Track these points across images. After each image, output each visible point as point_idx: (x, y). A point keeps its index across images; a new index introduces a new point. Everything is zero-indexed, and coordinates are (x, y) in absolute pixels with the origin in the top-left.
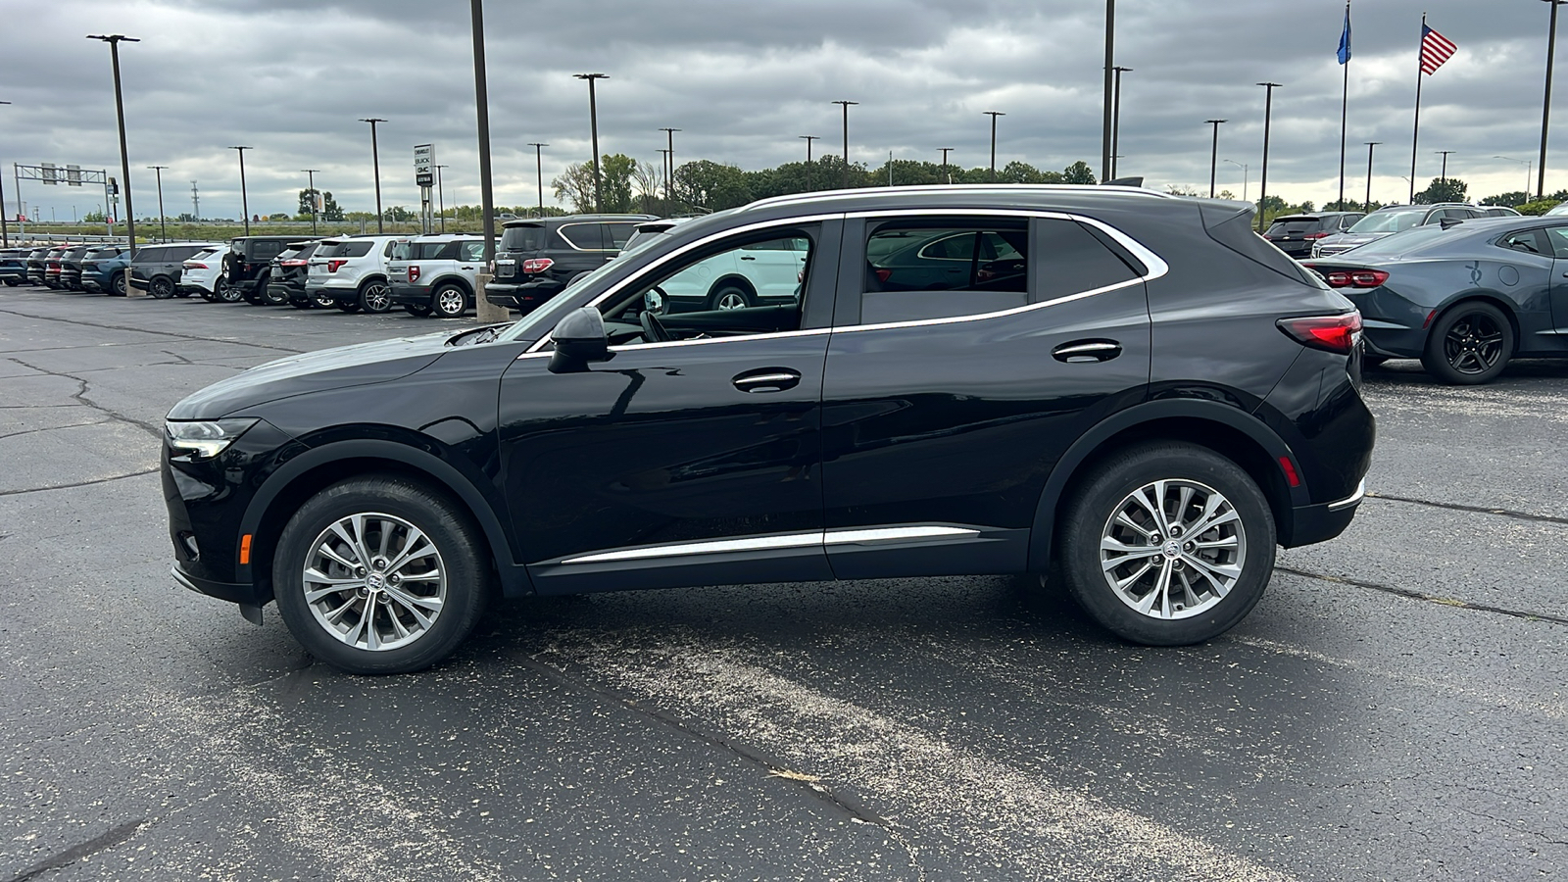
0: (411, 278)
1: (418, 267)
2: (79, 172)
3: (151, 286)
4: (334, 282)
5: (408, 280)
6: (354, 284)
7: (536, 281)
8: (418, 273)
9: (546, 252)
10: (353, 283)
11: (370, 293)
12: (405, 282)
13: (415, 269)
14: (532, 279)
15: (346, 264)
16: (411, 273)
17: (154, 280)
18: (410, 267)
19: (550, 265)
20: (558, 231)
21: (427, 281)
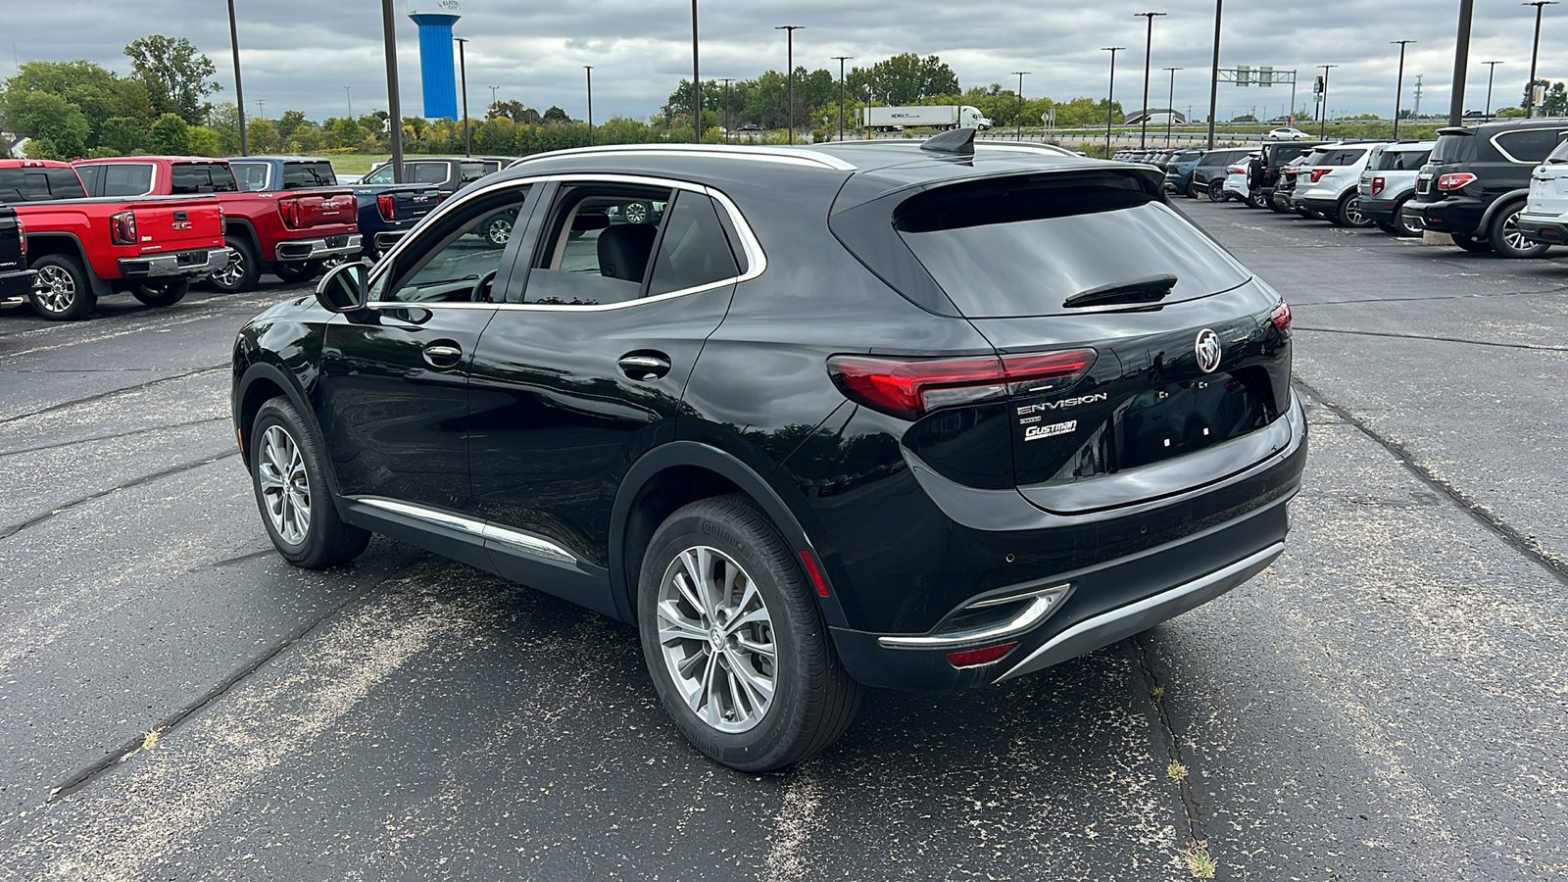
0: (1374, 191)
1: (1383, 179)
2: (1270, 73)
3: (1210, 190)
4: (1315, 193)
5: (1371, 193)
6: (1335, 196)
7: (1450, 200)
8: (1382, 185)
9: (1473, 165)
10: (1333, 194)
11: (1351, 205)
12: (1368, 195)
13: (1380, 181)
14: (1446, 197)
15: (1330, 174)
16: (1375, 185)
17: (1213, 183)
18: (1375, 179)
19: (1470, 180)
20: (1493, 140)
21: (1391, 194)
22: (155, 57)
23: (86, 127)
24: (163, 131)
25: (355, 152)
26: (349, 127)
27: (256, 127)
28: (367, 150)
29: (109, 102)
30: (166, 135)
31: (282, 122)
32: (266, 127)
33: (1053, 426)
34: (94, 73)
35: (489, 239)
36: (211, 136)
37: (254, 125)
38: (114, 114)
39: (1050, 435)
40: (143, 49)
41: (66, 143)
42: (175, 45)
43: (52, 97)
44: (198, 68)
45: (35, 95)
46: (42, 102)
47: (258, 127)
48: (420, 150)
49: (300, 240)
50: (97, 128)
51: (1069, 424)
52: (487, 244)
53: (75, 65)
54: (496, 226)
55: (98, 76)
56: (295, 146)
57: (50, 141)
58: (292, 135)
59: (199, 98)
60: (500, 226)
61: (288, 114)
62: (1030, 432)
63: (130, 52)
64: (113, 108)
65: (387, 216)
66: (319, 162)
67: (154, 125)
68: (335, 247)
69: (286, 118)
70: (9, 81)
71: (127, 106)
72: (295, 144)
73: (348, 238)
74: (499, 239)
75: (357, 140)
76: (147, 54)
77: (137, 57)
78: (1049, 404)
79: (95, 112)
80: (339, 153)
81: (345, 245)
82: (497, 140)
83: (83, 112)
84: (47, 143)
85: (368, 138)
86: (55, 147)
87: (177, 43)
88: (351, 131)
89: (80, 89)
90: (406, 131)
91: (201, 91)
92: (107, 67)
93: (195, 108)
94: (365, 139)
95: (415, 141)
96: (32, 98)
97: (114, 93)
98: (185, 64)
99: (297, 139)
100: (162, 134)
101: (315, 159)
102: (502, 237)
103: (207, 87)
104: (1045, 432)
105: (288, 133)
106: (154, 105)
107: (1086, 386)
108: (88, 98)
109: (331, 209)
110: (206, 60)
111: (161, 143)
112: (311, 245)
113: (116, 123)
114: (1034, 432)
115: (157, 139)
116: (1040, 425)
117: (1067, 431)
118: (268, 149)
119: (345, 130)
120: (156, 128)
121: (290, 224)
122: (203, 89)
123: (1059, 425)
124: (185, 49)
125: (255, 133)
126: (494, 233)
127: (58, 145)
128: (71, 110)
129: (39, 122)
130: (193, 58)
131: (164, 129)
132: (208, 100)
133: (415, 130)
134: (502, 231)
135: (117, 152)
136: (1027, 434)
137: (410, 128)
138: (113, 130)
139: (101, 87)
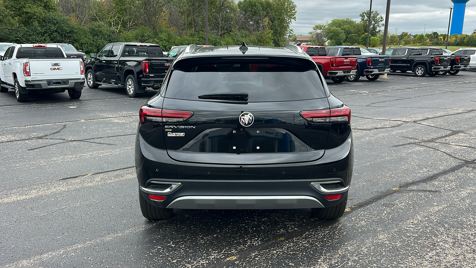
22: (367, 17)
23: (345, 37)
24: (364, 38)
25: (422, 45)
26: (421, 37)
27: (392, 37)
28: (426, 45)
29: (352, 30)
30: (365, 39)
31: (401, 35)
32: (395, 37)
33: (176, 133)
34: (350, 22)
35: (415, 73)
36: (377, 40)
37: (392, 36)
38: (353, 33)
39: (176, 136)
40: (365, 14)
41: (338, 41)
42: (373, 13)
43: (338, 29)
44: (379, 20)
45: (334, 28)
46: (335, 30)
47: (393, 37)
48: (444, 45)
49: (334, 71)
50: (347, 38)
51: (182, 134)
52: (414, 75)
53: (345, 20)
54: (418, 69)
55: (350, 23)
56: (403, 43)
57: (334, 41)
58: (403, 40)
59: (377, 28)
60: (420, 69)
61: (403, 33)
62: (169, 134)
63: (361, 15)
64: (353, 31)
65: (369, 65)
66: (356, 48)
67: (362, 36)
68: (347, 73)
69: (402, 34)
70: (328, 24)
71: (357, 31)
72: (403, 42)
73: (351, 71)
74: (419, 73)
75: (423, 41)
76: (365, 16)
77: (362, 17)
78: (175, 126)
79: (348, 32)
80: (416, 45)
81: (350, 73)
82: (473, 41)
83: (345, 33)
84: (333, 41)
85: (427, 41)
86: (335, 42)
87: (374, 12)
88: (422, 39)
89: (345, 26)
90: (440, 38)
91: (378, 26)
92: (354, 20)
93: (376, 31)
94: (426, 41)
95: (443, 42)
96: (332, 29)
97: (354, 27)
98: (375, 18)
99: (404, 41)
100: (364, 39)
101: (354, 47)
102: (420, 73)
103: (380, 25)
104: (174, 135)
105: (401, 39)
106: (364, 31)
107: (186, 123)
108: (347, 29)
109: (347, 62)
110: (381, 17)
111: (363, 41)
112: (337, 72)
113: (352, 36)
114: (170, 134)
115: (362, 40)
116: (172, 132)
117: (182, 136)
118: (394, 44)
119: (420, 38)
120: (362, 37)
121: (332, 66)
122: (379, 25)
123: (179, 133)
124: (376, 14)
125: (391, 39)
126: (417, 71)
127: (336, 42)
128: (342, 32)
129: (333, 36)
130: (378, 17)
131: (365, 38)
132: (380, 29)
133: (443, 38)
134: (420, 71)
135: (350, 44)
136: (168, 134)
137: (442, 37)
138: (351, 38)
139: (351, 26)
